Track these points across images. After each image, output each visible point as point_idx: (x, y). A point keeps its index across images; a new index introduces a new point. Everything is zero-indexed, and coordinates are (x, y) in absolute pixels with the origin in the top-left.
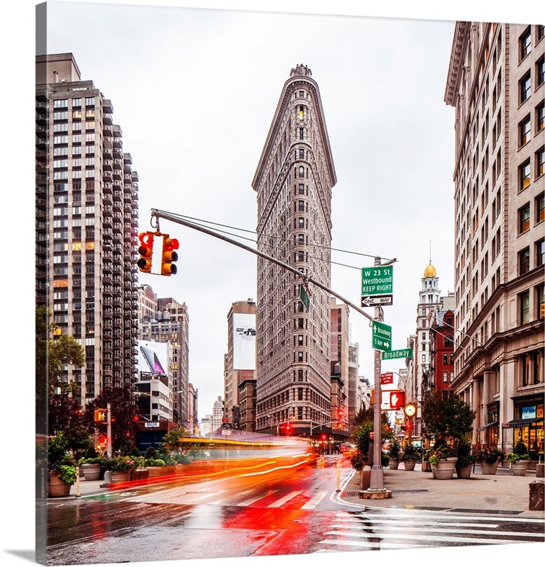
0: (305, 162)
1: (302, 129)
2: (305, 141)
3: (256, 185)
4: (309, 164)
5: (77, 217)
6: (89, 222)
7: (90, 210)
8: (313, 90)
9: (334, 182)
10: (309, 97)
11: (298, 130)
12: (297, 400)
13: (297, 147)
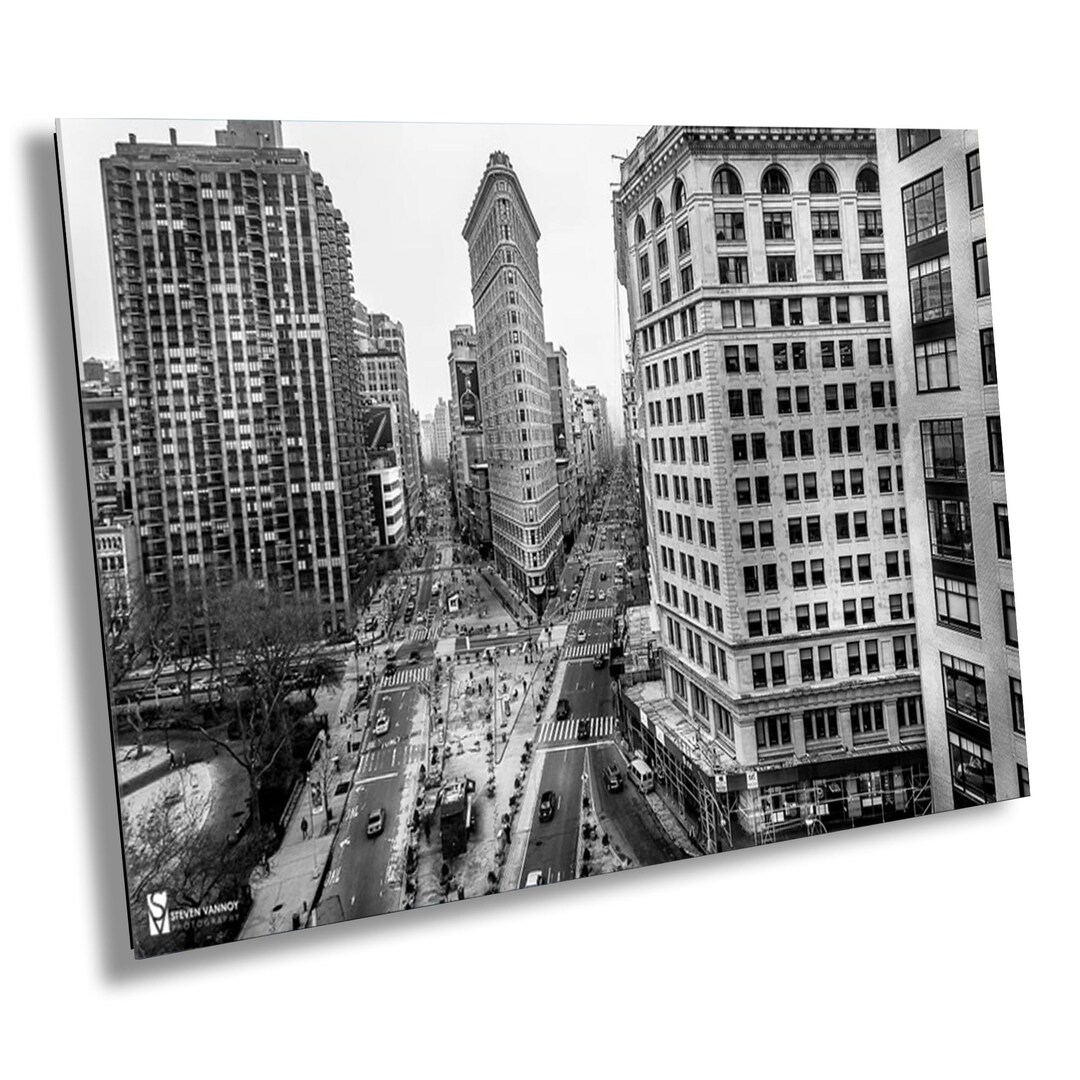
0: (512, 266)
1: (506, 227)
2: (511, 242)
3: (467, 234)
4: (516, 267)
5: (301, 326)
6: (315, 334)
7: (315, 319)
8: (513, 181)
9: (537, 236)
10: (510, 187)
11: (503, 228)
12: (531, 545)
13: (504, 248)
